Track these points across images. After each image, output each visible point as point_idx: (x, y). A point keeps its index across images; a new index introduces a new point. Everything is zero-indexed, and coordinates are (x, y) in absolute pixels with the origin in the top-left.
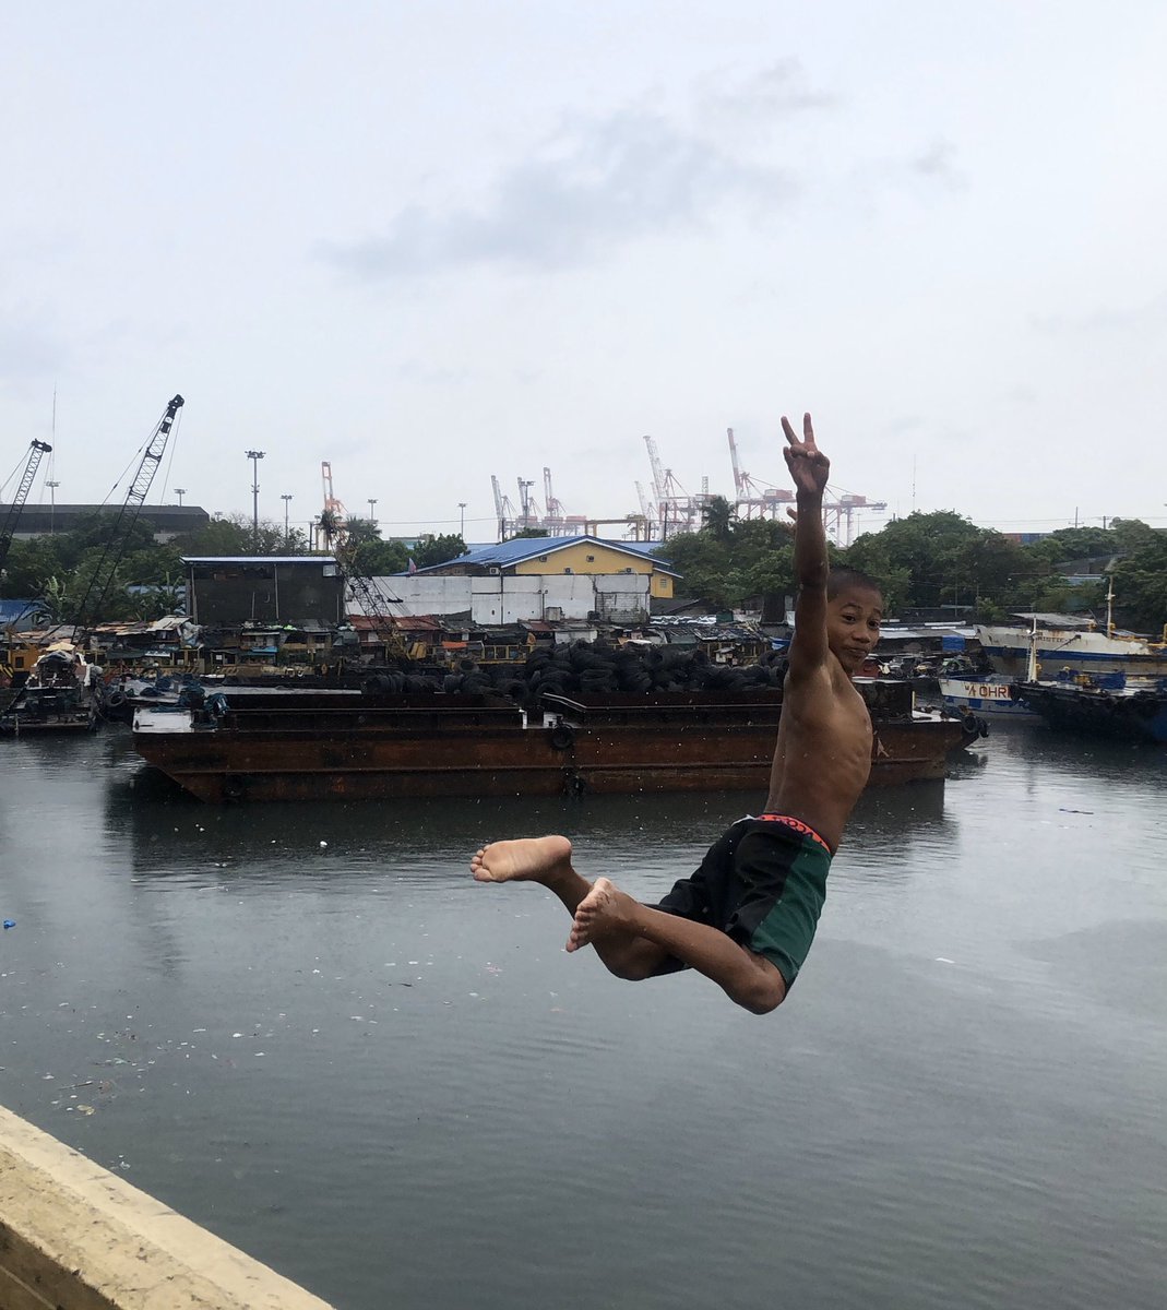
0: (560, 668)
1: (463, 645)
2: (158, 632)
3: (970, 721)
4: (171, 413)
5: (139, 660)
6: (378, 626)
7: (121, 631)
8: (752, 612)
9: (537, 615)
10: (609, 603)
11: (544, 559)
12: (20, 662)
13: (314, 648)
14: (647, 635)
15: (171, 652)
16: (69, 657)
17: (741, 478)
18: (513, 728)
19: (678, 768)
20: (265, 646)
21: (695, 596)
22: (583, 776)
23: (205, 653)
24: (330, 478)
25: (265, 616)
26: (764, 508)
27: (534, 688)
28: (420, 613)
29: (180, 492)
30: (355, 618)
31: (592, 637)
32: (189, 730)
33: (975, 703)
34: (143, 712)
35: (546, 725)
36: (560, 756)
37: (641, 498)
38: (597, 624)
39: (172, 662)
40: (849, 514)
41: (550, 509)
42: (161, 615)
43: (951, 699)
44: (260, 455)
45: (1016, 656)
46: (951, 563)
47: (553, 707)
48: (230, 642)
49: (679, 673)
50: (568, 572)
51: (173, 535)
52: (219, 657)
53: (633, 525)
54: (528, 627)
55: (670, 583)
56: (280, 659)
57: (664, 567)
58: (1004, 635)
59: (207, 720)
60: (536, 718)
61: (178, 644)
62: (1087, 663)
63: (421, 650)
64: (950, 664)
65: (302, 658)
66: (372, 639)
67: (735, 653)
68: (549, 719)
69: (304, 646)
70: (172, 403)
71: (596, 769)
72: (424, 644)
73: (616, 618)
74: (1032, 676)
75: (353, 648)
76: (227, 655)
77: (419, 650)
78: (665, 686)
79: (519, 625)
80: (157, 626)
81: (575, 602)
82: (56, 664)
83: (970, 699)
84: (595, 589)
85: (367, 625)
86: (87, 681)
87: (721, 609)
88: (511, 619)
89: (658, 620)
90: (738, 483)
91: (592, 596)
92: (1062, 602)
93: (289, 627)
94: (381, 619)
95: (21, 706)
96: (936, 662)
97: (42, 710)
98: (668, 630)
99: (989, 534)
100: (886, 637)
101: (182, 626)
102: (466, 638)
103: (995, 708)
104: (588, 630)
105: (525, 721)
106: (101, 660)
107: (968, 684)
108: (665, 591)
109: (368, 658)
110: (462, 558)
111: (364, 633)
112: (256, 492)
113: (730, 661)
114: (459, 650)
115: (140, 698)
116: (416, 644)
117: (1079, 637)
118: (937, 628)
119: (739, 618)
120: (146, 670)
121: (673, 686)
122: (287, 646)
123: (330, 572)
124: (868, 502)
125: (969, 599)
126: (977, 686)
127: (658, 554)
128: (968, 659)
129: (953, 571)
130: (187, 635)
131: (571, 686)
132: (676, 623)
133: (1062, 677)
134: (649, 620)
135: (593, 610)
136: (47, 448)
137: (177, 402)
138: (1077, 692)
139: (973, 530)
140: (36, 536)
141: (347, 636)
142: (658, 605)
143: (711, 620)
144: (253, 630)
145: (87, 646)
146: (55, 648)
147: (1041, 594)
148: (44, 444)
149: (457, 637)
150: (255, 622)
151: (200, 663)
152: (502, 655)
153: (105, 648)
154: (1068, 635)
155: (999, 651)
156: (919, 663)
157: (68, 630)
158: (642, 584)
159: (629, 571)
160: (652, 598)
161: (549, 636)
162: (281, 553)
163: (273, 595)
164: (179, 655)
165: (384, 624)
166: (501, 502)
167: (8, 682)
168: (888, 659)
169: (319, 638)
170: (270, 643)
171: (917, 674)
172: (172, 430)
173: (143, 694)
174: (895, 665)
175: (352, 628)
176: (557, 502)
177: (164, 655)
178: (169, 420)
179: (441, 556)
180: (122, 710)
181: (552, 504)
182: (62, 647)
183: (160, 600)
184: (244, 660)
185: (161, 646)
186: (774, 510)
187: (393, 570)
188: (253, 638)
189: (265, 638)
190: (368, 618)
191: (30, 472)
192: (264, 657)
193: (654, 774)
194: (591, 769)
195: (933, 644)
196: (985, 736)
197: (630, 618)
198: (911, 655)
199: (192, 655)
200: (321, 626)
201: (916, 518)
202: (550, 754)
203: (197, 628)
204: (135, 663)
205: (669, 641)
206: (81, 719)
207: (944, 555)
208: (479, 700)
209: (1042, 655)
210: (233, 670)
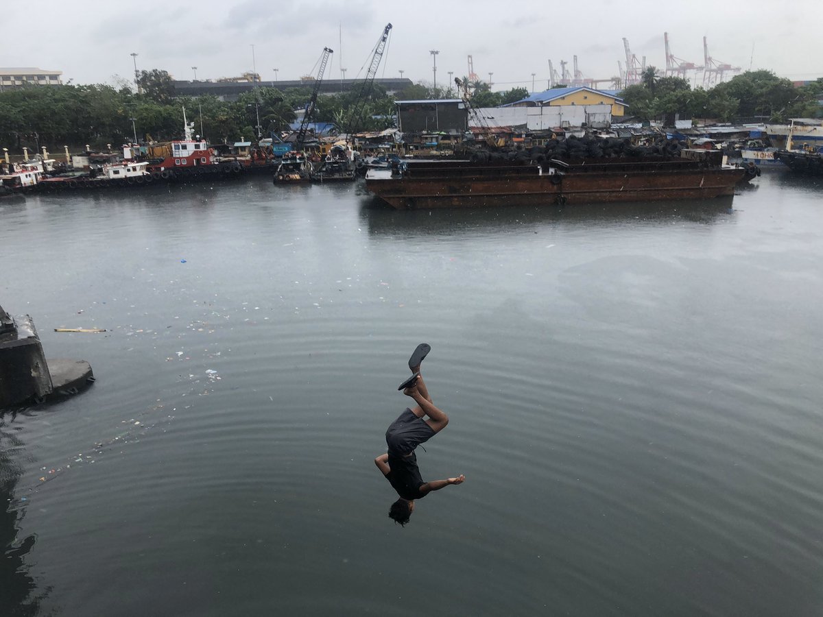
0: (562, 148)
1: (522, 139)
2: (384, 136)
3: (753, 169)
4: (386, 32)
5: (376, 149)
6: (483, 131)
7: (368, 136)
8: (659, 121)
9: (558, 125)
10: (592, 119)
11: (563, 98)
12: (324, 150)
13: (453, 142)
14: (608, 133)
15: (390, 145)
16: (344, 148)
17: (669, 58)
18: (535, 175)
19: (610, 192)
20: (432, 142)
21: (634, 114)
22: (566, 196)
23: (405, 146)
24: (472, 63)
25: (432, 128)
26: (679, 72)
27: (548, 158)
28: (503, 125)
29: (401, 72)
30: (473, 128)
31: (582, 134)
32: (390, 178)
33: (758, 161)
34: (371, 170)
35: (550, 174)
36: (555, 187)
37: (620, 69)
38: (586, 129)
39: (391, 150)
40: (722, 74)
41: (576, 76)
42: (386, 128)
43: (746, 159)
44: (437, 53)
45: (782, 139)
46: (762, 95)
47: (554, 165)
48: (416, 140)
49: (616, 149)
50: (573, 104)
51: (394, 92)
52: (411, 147)
53: (614, 82)
54: (553, 130)
55: (623, 108)
56: (439, 147)
57: (621, 101)
58: (778, 129)
59: (398, 173)
60: (546, 170)
61: (393, 141)
62: (818, 141)
63: (502, 142)
64: (751, 144)
65: (448, 147)
66: (481, 138)
67: (647, 141)
68: (552, 171)
69: (449, 142)
70: (387, 27)
71: (571, 193)
72: (504, 139)
73: (594, 126)
74: (788, 148)
75: (472, 142)
76: (415, 146)
77: (501, 142)
78: (610, 155)
79: (549, 130)
80: (384, 133)
81: (575, 118)
82: (338, 151)
83: (755, 160)
84: (586, 112)
85: (477, 131)
86: (352, 159)
87: (645, 120)
88: (545, 127)
89: (614, 126)
90: (668, 61)
91: (584, 115)
92: (814, 113)
93: (443, 133)
94: (483, 128)
95: (324, 169)
96: (745, 143)
97: (332, 171)
98: (618, 131)
99: (783, 81)
100: (723, 131)
101: (395, 133)
102: (524, 136)
103: (767, 163)
104: (581, 131)
105: (541, 172)
106: (360, 149)
107: (756, 152)
108: (620, 112)
109: (478, 146)
110: (527, 99)
111: (476, 135)
112: (435, 70)
113: (645, 144)
114: (520, 142)
115: (371, 165)
116: (500, 140)
117: (815, 129)
118: (749, 127)
119: (652, 124)
120: (379, 153)
121: (613, 155)
122: (441, 142)
123: (461, 106)
124: (732, 67)
125: (768, 113)
126: (760, 153)
127: (620, 95)
128: (761, 141)
129: (763, 99)
130: (397, 137)
131: (565, 156)
132: (623, 127)
133: (800, 148)
134: (610, 126)
135: (584, 122)
136: (331, 51)
137: (390, 26)
138: (806, 155)
139: (776, 79)
140: (334, 94)
141: (469, 136)
142: (615, 119)
143: (639, 126)
144: (426, 134)
145: (353, 143)
146: (338, 144)
147: (804, 108)
148: (330, 50)
149: (520, 136)
150: (427, 131)
151: (403, 150)
152: (540, 143)
153: (361, 144)
154: (810, 128)
155: (775, 137)
156: (736, 143)
157: (344, 136)
158: (607, 109)
159: (602, 103)
160: (612, 115)
161: (563, 135)
162: (443, 98)
163: (436, 118)
164: (393, 147)
165: (485, 130)
166: (553, 72)
167: (319, 159)
168: (721, 142)
169: (456, 137)
170: (434, 140)
171: (734, 148)
172: (387, 40)
173: (372, 163)
174: (724, 145)
175: (472, 133)
176: (580, 72)
177: (387, 146)
178: (385, 36)
179: (516, 98)
180: (362, 170)
181: (577, 73)
182: (341, 142)
183: (386, 120)
184: (422, 148)
185: (386, 143)
186: (684, 74)
187: (495, 105)
188: (426, 138)
189: (432, 138)
190: (478, 128)
191: (324, 63)
192: (432, 147)
193: (598, 194)
194: (568, 193)
195: (746, 134)
196: (759, 175)
197: (601, 126)
198: (733, 140)
199: (399, 146)
200: (457, 131)
201: (748, 74)
202: (551, 187)
203: (402, 134)
204: (374, 150)
205: (618, 136)
206: (349, 175)
207: (759, 91)
208: (522, 163)
209: (794, 138)
210: (416, 152)
